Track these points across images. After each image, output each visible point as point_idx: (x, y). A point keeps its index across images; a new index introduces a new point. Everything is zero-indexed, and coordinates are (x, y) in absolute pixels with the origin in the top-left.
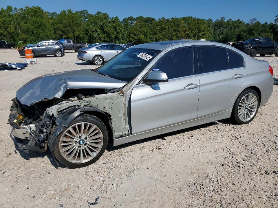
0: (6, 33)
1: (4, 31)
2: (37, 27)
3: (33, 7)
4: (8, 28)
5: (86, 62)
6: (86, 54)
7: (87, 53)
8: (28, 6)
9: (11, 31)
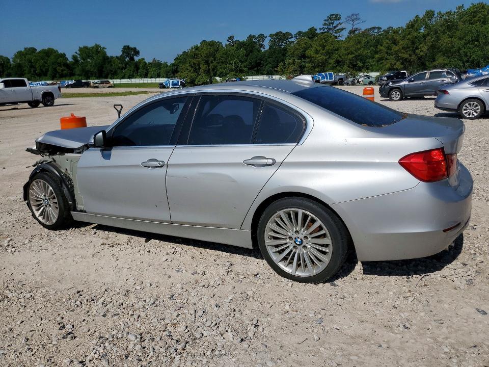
0: (414, 57)
1: (410, 55)
2: (469, 42)
3: (472, 6)
4: (418, 49)
5: (445, 112)
6: (447, 96)
7: (448, 93)
8: (463, 5)
9: (422, 53)
